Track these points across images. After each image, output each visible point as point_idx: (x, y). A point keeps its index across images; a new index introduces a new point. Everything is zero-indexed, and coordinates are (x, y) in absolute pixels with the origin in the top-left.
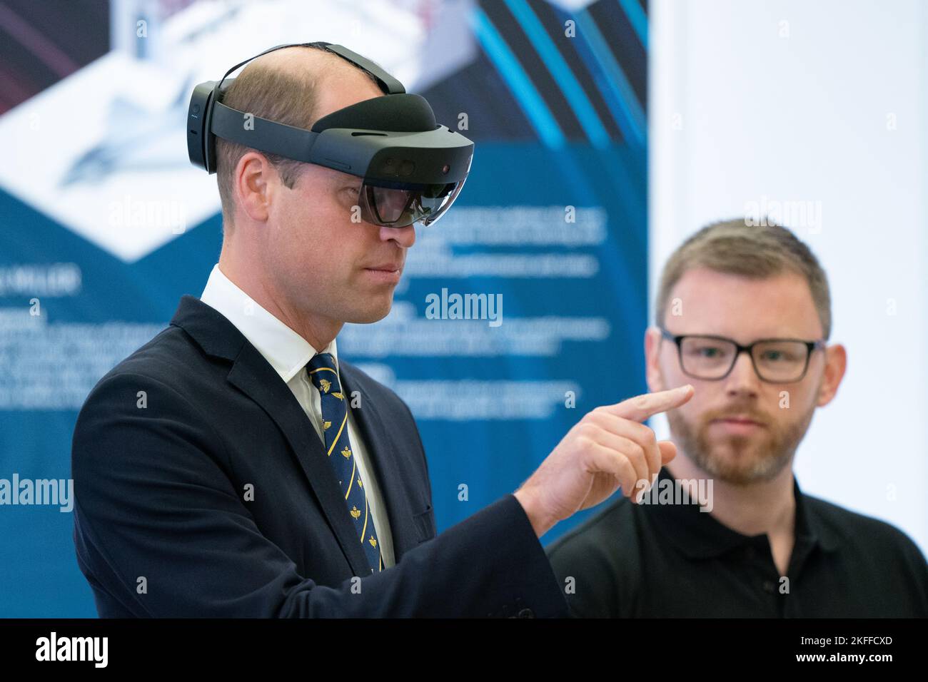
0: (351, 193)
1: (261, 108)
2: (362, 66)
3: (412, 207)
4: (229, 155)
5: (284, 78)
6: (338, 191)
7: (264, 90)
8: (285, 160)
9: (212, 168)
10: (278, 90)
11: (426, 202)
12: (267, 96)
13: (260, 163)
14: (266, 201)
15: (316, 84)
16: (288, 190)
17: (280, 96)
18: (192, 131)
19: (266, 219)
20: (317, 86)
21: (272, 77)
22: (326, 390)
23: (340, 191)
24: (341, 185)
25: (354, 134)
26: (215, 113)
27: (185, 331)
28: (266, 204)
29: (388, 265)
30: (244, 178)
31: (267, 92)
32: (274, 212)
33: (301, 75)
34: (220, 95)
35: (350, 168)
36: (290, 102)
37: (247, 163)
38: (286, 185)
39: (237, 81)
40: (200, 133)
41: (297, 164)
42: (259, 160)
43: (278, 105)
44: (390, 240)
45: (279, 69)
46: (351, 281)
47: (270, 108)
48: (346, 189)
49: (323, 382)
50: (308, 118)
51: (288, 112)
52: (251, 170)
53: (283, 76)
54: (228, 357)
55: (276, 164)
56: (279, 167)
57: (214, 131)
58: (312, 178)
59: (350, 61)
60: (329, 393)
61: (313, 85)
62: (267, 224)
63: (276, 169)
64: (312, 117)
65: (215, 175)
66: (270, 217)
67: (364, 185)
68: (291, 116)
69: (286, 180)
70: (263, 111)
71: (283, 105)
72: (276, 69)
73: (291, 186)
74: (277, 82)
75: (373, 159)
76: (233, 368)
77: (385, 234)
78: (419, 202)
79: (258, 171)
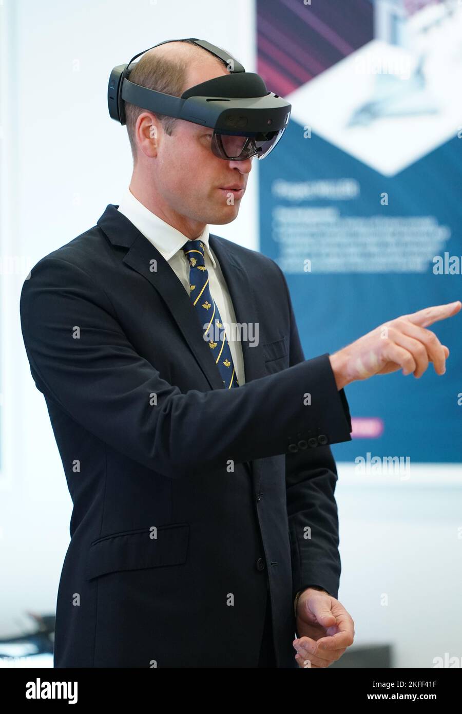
0: (208, 138)
1: (151, 83)
2: (216, 54)
3: (249, 147)
4: (133, 113)
5: (166, 63)
6: (199, 138)
7: (153, 71)
8: (166, 117)
9: (123, 121)
10: (162, 71)
11: (259, 144)
12: (155, 74)
13: (151, 119)
14: (155, 144)
15: (186, 67)
16: (168, 136)
17: (163, 75)
18: (111, 98)
19: (156, 156)
20: (187, 68)
21: (159, 62)
22: (193, 265)
23: (201, 137)
24: (203, 133)
25: (208, 100)
26: (124, 86)
27: (101, 230)
28: (156, 146)
29: (235, 185)
30: (141, 129)
31: (154, 73)
32: (161, 150)
33: (177, 61)
34: (127, 74)
35: (205, 122)
36: (169, 79)
37: (142, 120)
38: (167, 133)
39: (138, 64)
40: (115, 99)
41: (174, 119)
42: (149, 117)
43: (162, 81)
44: (235, 169)
45: (163, 57)
46: (210, 196)
47: (158, 82)
48: (206, 135)
49: (192, 259)
50: (180, 90)
51: (168, 85)
52: (145, 124)
53: (166, 61)
54: (127, 246)
55: (160, 119)
56: (163, 121)
57: (123, 98)
58: (183, 128)
59: (209, 51)
60: (196, 266)
61: (184, 67)
62: (157, 159)
63: (161, 123)
64: (182, 89)
65: (125, 126)
66: (158, 155)
67: (214, 133)
68: (169, 88)
69: (167, 130)
70: (152, 84)
71: (164, 82)
72: (161, 56)
73: (170, 134)
74: (161, 66)
75: (220, 116)
76: (129, 252)
77: (232, 165)
78: (254, 144)
79: (150, 125)
